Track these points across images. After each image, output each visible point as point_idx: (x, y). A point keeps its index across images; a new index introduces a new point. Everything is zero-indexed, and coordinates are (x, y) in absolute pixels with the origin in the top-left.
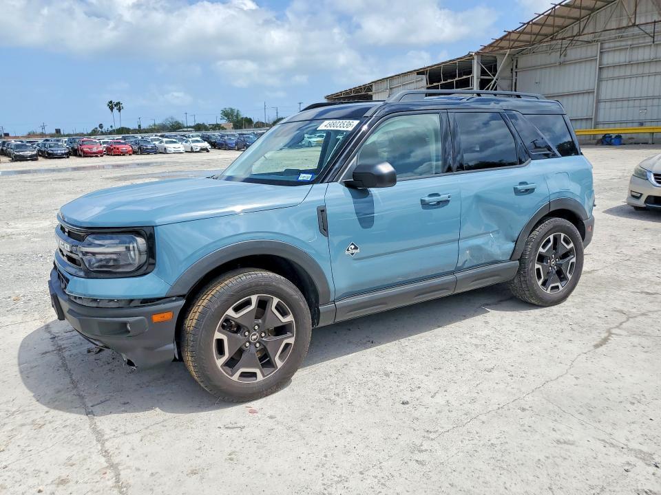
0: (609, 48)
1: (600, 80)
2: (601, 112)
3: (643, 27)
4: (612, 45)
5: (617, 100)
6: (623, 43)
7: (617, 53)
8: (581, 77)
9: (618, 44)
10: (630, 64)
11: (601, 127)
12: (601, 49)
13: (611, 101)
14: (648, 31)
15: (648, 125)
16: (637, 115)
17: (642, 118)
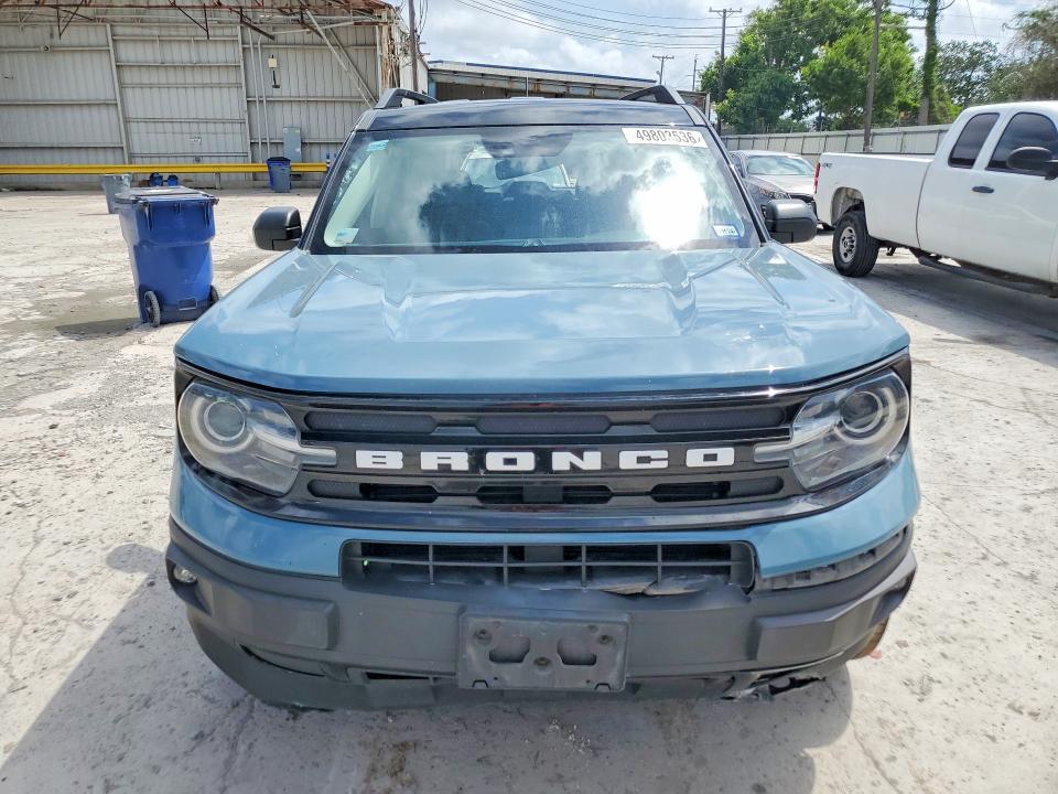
0: (124, 35)
1: (122, 86)
2: (135, 138)
3: (189, 12)
4: (128, 30)
5: (155, 121)
6: (146, 31)
7: (140, 46)
8: (87, 77)
9: (138, 31)
10: (161, 66)
11: (139, 162)
12: (113, 35)
13: (146, 121)
14: (197, 19)
15: (206, 162)
16: (187, 145)
17: (197, 150)
